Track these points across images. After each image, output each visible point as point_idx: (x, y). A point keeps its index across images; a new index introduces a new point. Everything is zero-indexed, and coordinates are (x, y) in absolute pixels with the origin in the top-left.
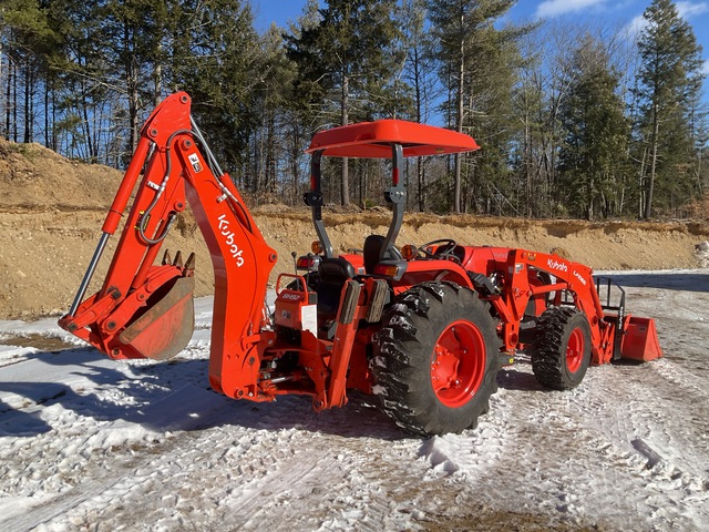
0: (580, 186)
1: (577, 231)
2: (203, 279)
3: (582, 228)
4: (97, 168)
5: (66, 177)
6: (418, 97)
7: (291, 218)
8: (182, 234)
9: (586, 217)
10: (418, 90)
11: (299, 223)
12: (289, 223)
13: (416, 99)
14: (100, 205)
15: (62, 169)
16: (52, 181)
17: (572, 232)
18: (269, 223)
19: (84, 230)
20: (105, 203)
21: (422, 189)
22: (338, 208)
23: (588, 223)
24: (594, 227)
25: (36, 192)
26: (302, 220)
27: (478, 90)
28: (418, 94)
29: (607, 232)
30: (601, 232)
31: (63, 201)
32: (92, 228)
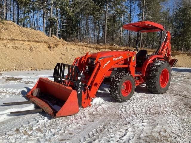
0: (180, 41)
1: (178, 55)
2: (53, 64)
3: (180, 54)
4: (28, 29)
5: (16, 31)
6: (130, 12)
7: (85, 46)
8: (50, 50)
9: (181, 50)
10: (130, 10)
11: (88, 48)
12: (85, 48)
13: (130, 13)
14: (26, 40)
15: (15, 28)
16: (11, 32)
17: (177, 55)
18: (78, 48)
19: (16, 47)
20: (28, 39)
21: (130, 40)
22: (102, 44)
23: (182, 52)
24: (184, 54)
25: (5, 35)
26: (89, 47)
27: (149, 9)
28: (131, 11)
29: (188, 55)
30: (186, 55)
31: (14, 38)
32: (19, 46)
